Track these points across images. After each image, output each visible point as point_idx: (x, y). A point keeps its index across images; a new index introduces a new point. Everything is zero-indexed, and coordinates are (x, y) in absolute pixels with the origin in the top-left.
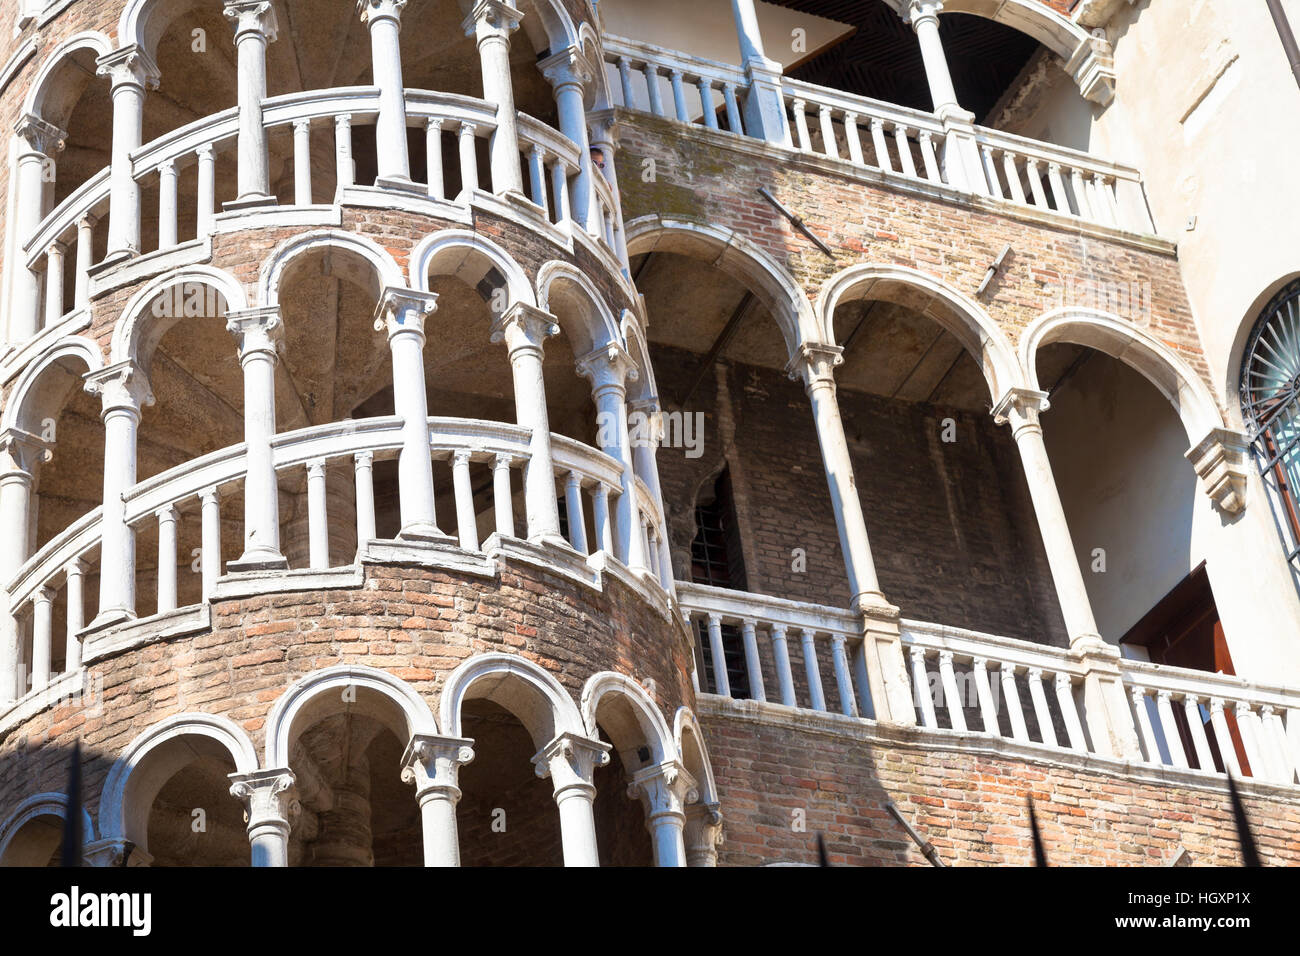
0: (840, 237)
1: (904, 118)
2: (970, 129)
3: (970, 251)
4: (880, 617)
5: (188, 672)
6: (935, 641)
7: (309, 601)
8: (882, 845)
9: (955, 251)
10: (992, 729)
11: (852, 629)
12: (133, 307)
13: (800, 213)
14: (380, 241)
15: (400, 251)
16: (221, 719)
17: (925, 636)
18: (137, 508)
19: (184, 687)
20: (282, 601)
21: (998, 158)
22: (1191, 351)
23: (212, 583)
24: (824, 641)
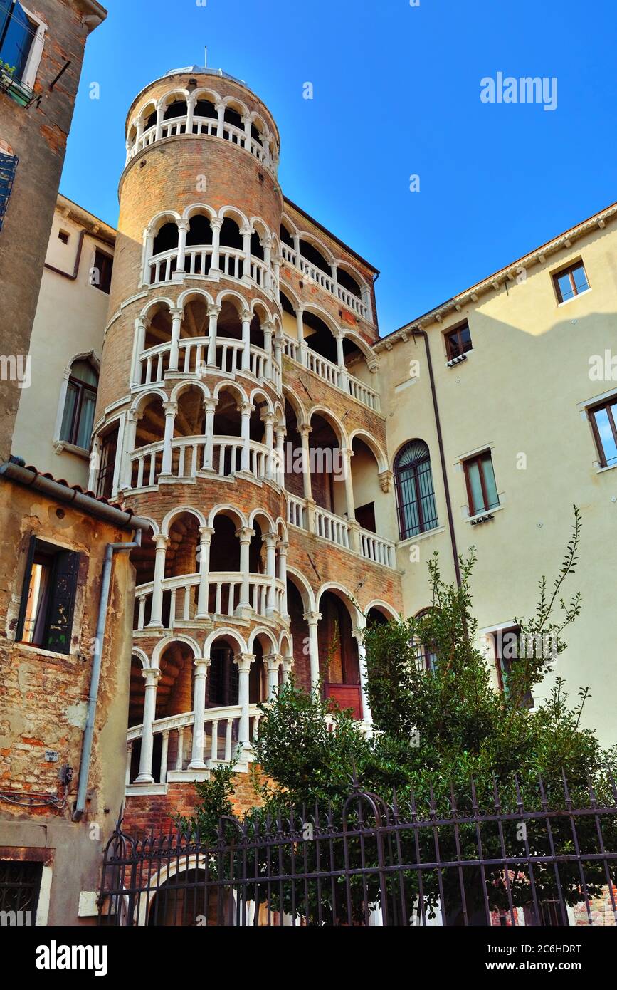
0: (314, 396)
1: (332, 366)
2: (346, 373)
3: (342, 408)
4: (312, 503)
5: (188, 495)
6: (321, 512)
7: (221, 484)
8: (305, 564)
9: (339, 407)
10: (330, 539)
11: (305, 505)
12: (179, 387)
13: (306, 386)
14: (244, 387)
15: (248, 391)
16: (197, 510)
17: (319, 510)
18: (175, 445)
19: (187, 499)
20: (214, 483)
21: (350, 382)
22: (384, 448)
23: (194, 473)
24: (298, 506)
